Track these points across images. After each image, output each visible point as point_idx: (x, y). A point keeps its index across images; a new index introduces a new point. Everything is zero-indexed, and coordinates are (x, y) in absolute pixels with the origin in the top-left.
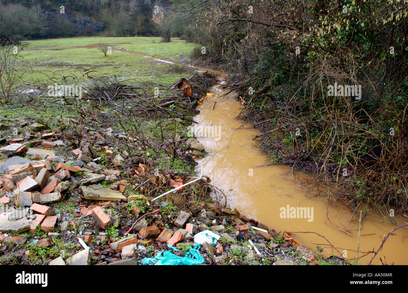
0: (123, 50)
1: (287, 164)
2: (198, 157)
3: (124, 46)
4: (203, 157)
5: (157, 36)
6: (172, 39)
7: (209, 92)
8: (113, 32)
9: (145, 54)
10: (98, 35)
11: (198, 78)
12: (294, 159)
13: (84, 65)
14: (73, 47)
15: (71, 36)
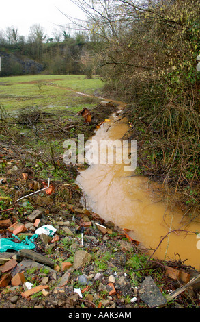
0: (54, 85)
1: (146, 176)
2: (82, 169)
3: (56, 82)
4: (86, 169)
5: (83, 74)
6: (94, 76)
7: (107, 118)
8: (51, 71)
9: (70, 88)
10: (40, 74)
11: (101, 107)
12: (153, 172)
13: (23, 97)
14: (20, 83)
15: (20, 74)
